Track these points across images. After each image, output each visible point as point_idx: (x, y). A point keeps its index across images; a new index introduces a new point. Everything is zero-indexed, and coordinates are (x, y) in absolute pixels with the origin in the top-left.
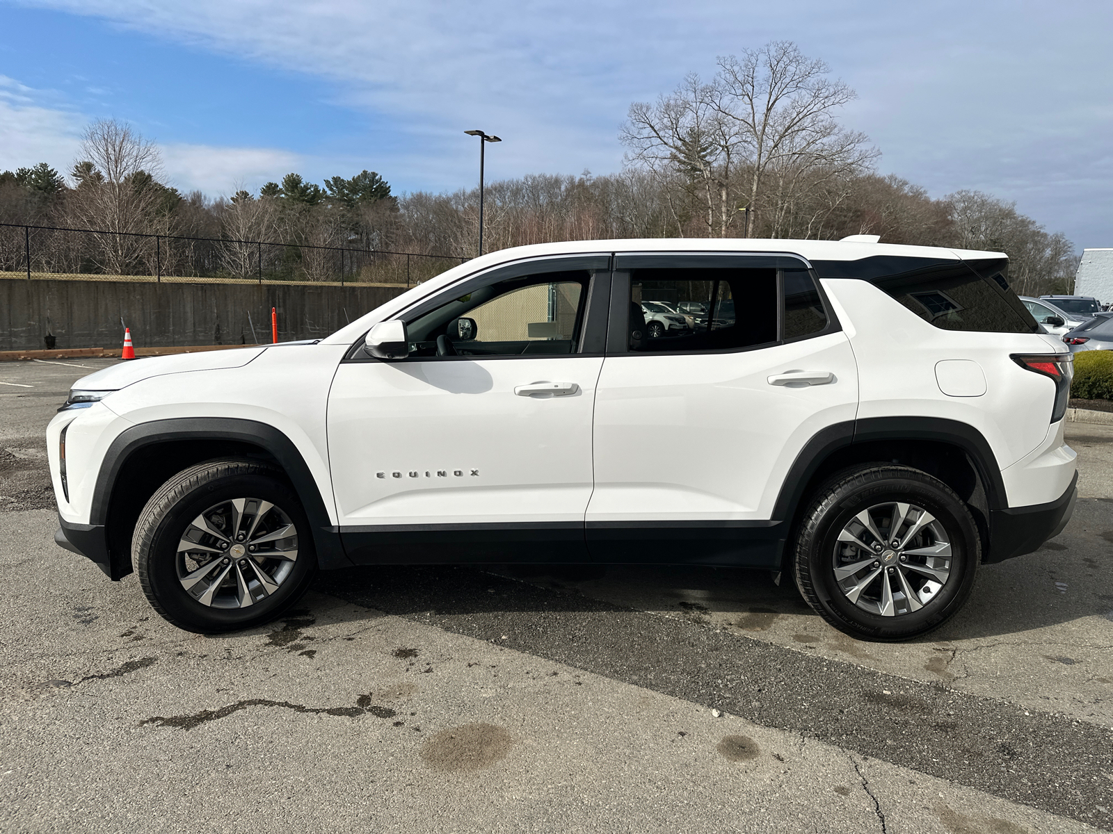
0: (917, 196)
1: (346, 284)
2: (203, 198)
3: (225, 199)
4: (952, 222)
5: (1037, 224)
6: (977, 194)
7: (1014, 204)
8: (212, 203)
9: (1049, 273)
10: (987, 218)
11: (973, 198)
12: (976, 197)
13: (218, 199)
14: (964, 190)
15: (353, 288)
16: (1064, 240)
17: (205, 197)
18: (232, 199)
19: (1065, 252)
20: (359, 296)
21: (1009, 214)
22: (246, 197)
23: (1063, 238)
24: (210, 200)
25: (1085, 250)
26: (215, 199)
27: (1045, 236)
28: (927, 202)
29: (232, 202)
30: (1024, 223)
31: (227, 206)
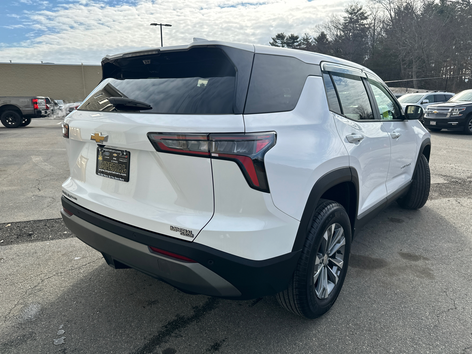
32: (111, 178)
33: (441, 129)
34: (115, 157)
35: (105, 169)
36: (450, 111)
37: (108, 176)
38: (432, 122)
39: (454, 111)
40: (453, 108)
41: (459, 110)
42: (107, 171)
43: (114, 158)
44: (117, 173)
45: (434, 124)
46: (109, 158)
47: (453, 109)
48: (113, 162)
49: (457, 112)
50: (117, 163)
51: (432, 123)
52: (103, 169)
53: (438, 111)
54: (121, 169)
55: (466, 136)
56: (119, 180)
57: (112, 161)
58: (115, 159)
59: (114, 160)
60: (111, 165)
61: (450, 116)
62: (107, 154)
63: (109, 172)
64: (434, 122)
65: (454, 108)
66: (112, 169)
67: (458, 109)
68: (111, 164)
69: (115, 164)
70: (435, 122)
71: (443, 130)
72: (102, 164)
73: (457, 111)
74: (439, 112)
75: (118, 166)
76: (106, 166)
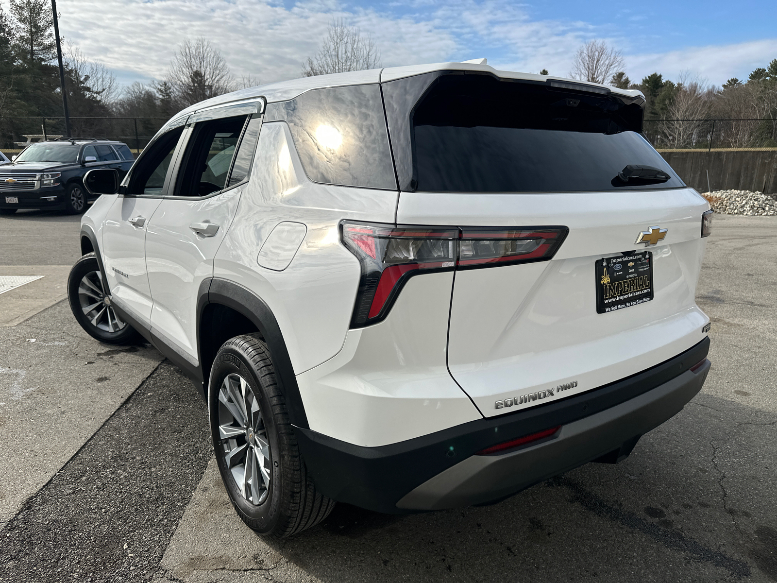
1: (712, 150)
2: (698, 87)
3: (717, 87)
8: (706, 90)
13: (710, 88)
15: (719, 153)
17: (700, 87)
18: (724, 86)
20: (724, 159)
22: (735, 83)
24: (704, 89)
26: (708, 87)
29: (723, 88)
31: (719, 92)
32: (631, 305)
33: (17, 210)
34: (631, 268)
35: (616, 297)
36: (37, 178)
37: (626, 305)
38: (10, 198)
39: (44, 178)
40: (42, 173)
41: (53, 176)
42: (619, 298)
43: (630, 271)
44: (637, 294)
45: (15, 202)
46: (622, 273)
47: (42, 175)
48: (630, 278)
49: (50, 180)
50: (636, 277)
51: (10, 200)
52: (613, 297)
53: (16, 180)
54: (642, 285)
55: (70, 217)
56: (643, 302)
57: (628, 276)
58: (633, 270)
59: (632, 273)
60: (626, 284)
61: (40, 187)
62: (618, 267)
63: (623, 298)
64: (13, 198)
65: (44, 173)
66: (629, 290)
67: (50, 176)
68: (627, 282)
69: (633, 280)
70: (17, 198)
71: (19, 210)
72: (610, 289)
73: (50, 178)
74: (18, 180)
75: (638, 281)
76: (618, 289)
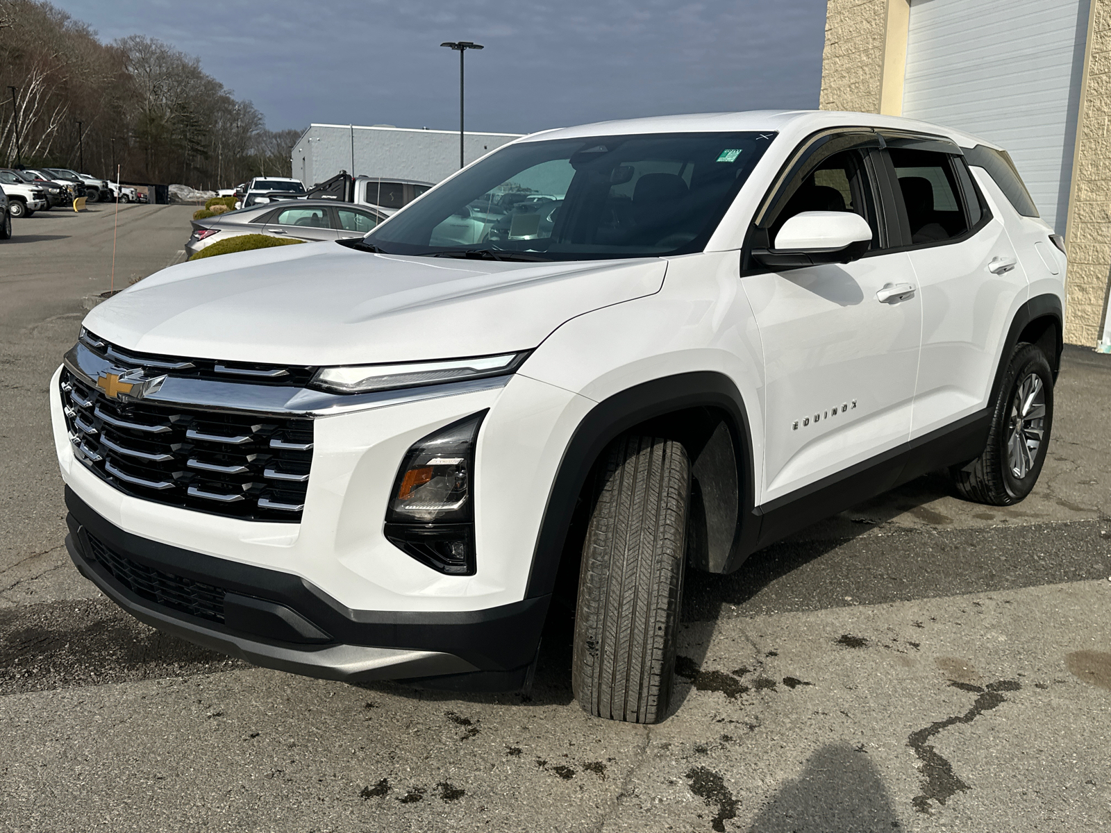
0: (82, 35)
4: (130, 77)
5: (225, 88)
6: (155, 42)
7: (198, 61)
9: (243, 150)
10: (169, 75)
11: (151, 46)
12: (154, 47)
14: (138, 34)
16: (253, 111)
19: (256, 125)
21: (194, 73)
23: (252, 108)
25: (312, 125)
27: (233, 103)
28: (96, 46)
30: (212, 86)
